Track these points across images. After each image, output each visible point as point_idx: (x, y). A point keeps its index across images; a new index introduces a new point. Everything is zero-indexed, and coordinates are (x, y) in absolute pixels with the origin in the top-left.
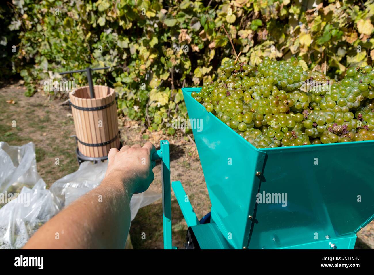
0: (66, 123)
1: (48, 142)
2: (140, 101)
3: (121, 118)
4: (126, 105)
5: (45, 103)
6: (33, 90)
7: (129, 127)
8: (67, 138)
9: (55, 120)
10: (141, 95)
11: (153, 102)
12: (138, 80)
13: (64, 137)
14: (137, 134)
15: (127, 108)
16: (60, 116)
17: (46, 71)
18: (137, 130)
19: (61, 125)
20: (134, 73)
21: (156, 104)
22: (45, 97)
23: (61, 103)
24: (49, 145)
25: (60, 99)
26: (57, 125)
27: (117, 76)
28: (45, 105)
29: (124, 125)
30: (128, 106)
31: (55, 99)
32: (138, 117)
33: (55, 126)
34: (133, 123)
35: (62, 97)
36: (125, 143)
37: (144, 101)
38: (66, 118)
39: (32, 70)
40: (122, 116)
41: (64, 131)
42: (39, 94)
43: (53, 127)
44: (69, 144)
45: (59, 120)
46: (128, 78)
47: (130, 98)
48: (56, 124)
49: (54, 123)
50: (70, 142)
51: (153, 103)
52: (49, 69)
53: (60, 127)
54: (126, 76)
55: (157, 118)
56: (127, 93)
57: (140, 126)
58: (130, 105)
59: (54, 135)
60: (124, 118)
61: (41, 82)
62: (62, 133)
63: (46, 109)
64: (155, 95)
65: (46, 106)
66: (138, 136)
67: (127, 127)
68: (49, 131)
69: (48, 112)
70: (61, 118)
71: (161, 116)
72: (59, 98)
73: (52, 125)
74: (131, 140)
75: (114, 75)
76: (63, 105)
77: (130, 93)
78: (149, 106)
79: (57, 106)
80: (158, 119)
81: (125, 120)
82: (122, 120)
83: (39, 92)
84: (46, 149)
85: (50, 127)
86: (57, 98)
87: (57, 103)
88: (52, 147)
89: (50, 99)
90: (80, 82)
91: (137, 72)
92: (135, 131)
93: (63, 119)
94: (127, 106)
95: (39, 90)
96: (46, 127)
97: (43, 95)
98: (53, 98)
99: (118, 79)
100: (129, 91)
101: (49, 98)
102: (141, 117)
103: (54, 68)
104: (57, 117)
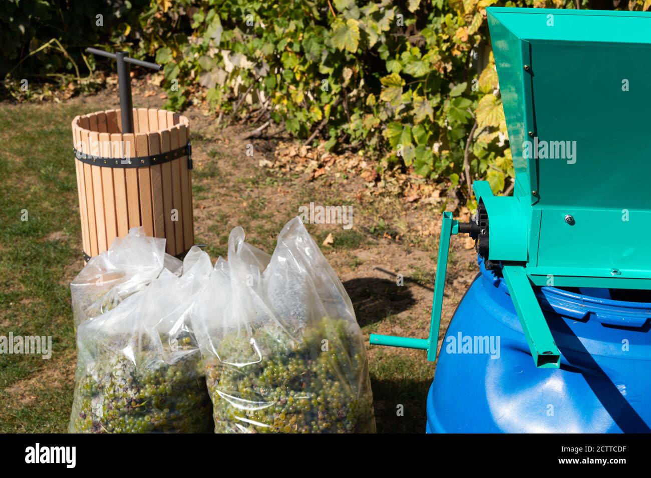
0: (255, 182)
1: (210, 223)
2: (449, 128)
3: (397, 175)
4: (410, 140)
5: (210, 132)
6: (182, 100)
7: (416, 201)
8: (255, 217)
9: (231, 175)
10: (452, 110)
11: (485, 130)
12: (445, 69)
13: (248, 214)
14: (436, 219)
15: (413, 146)
16: (244, 164)
17: (217, 51)
18: (436, 207)
19: (243, 187)
20: (437, 49)
21: (494, 135)
22: (211, 119)
23: (248, 134)
24: (212, 229)
25: (246, 123)
26: (234, 186)
27: (392, 56)
28: (209, 136)
29: (401, 195)
30: (416, 140)
31: (232, 124)
32: (439, 172)
33: (227, 188)
34: (427, 189)
35: (249, 119)
36: (400, 239)
37: (459, 127)
38: (257, 169)
39: (184, 49)
40: (400, 171)
41: (250, 201)
42: (196, 110)
43: (223, 191)
44: (259, 230)
45: (239, 175)
46: (419, 63)
47: (420, 117)
48: (231, 184)
49: (228, 181)
50: (261, 227)
51: (485, 134)
52: (223, 45)
53: (240, 191)
54: (415, 58)
55: (494, 176)
56: (415, 105)
57: (444, 199)
58: (421, 139)
59: (225, 209)
60: (404, 176)
61: (203, 80)
62: (245, 204)
63: (211, 148)
64: (492, 109)
65: (210, 141)
66: (436, 225)
67: (411, 199)
68: (214, 198)
69: (214, 154)
70: (245, 170)
71: (505, 172)
72: (243, 121)
73: (221, 185)
74: (417, 231)
75: (385, 55)
76: (252, 138)
77: (423, 103)
78: (473, 142)
79: (237, 141)
80: (496, 179)
81: (408, 180)
82: (397, 181)
83: (195, 106)
84: (206, 238)
85: (217, 190)
86: (237, 119)
87: (238, 132)
88: (218, 235)
89: (222, 123)
90: (298, 77)
91: (444, 47)
92: (431, 210)
93: (249, 173)
94: (414, 142)
95: (195, 101)
96: (209, 189)
97: (206, 113)
98: (228, 119)
99: (394, 66)
100: (420, 99)
101: (219, 120)
102: (448, 171)
103: (235, 41)
104: (235, 166)
